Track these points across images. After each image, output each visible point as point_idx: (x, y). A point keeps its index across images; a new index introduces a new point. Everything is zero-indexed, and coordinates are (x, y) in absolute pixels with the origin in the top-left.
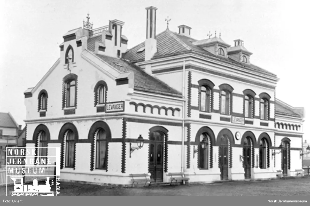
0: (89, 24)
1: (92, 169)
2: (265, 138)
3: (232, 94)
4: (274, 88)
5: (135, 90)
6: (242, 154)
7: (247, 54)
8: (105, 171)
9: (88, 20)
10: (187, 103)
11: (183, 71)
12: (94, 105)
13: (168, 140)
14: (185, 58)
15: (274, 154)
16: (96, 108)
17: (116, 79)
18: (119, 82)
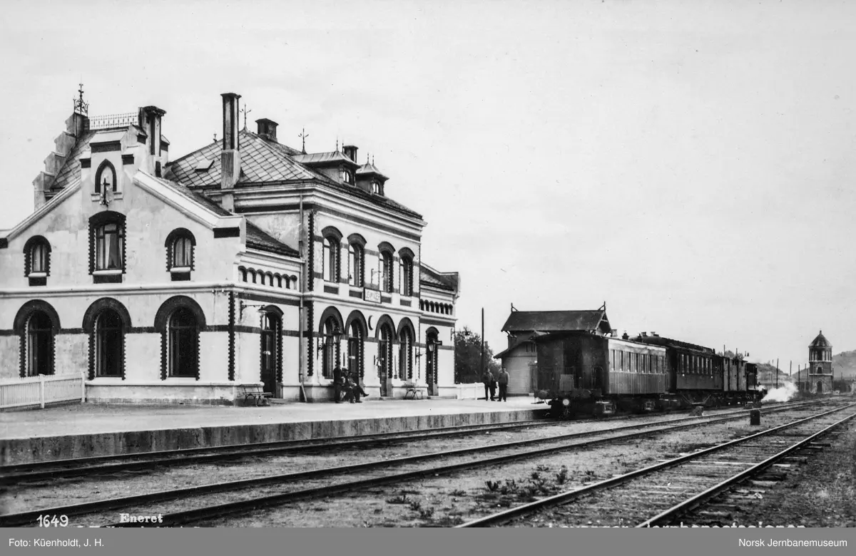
0: (83, 105)
1: (164, 377)
2: (407, 327)
3: (363, 252)
4: (418, 238)
5: (247, 246)
6: (377, 355)
7: (381, 180)
8: (195, 378)
9: (81, 96)
10: (307, 268)
11: (298, 213)
12: (167, 269)
13: (283, 329)
14: (304, 191)
15: (418, 356)
16: (169, 274)
17: (215, 227)
18: (220, 233)
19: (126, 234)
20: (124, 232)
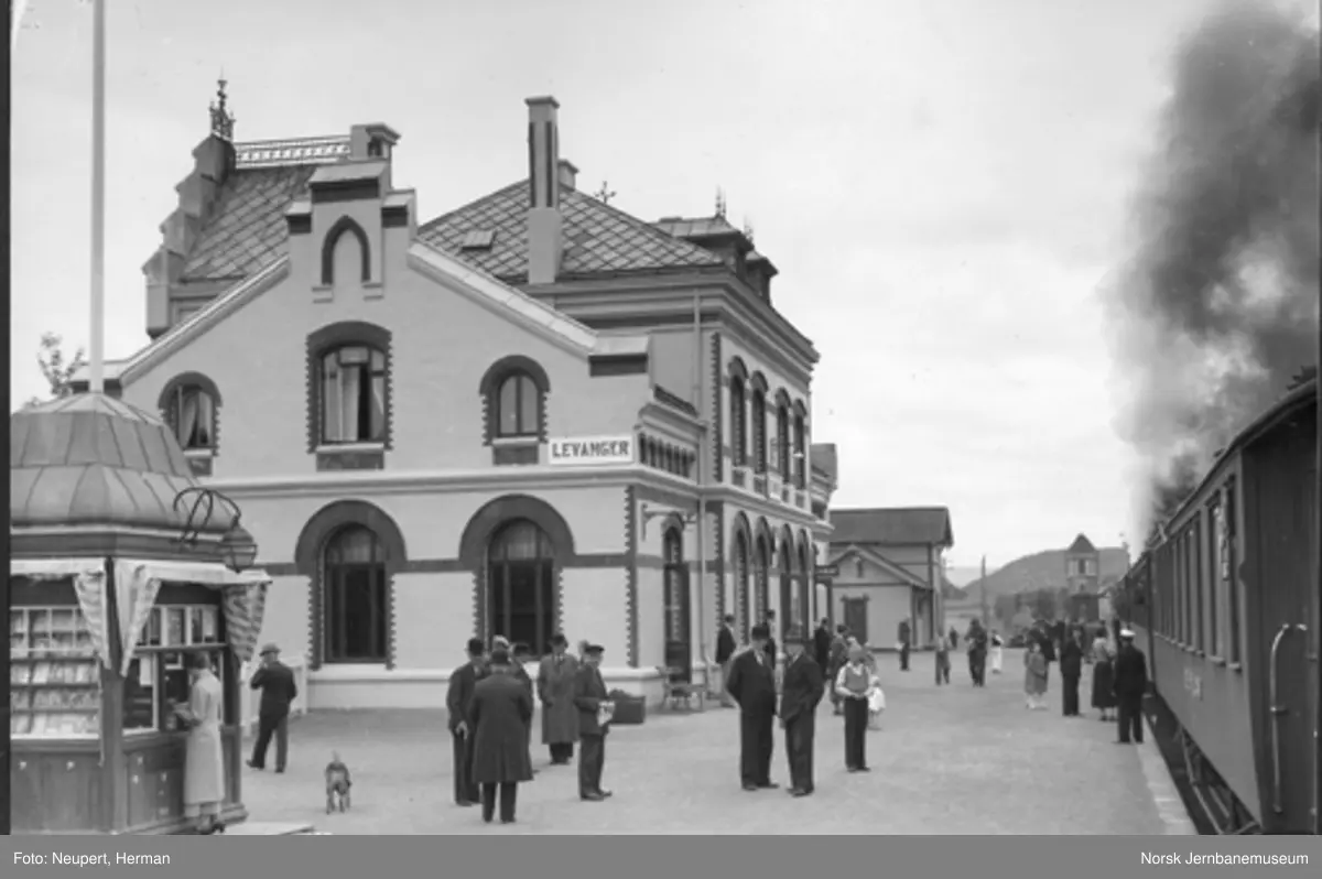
0: (225, 121)
3: (763, 406)
9: (222, 103)
10: (711, 436)
11: (691, 330)
12: (484, 440)
13: (686, 560)
14: (700, 287)
16: (489, 450)
17: (591, 354)
18: (602, 365)
19: (391, 369)
20: (387, 364)
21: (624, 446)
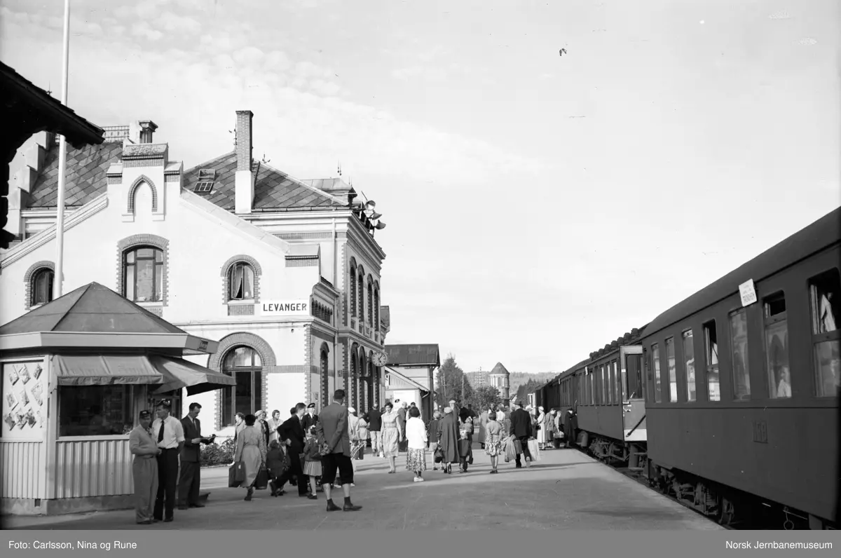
1: (219, 427)
3: (362, 284)
10: (341, 300)
11: (331, 241)
12: (223, 301)
14: (336, 217)
16: (225, 308)
17: (287, 254)
18: (292, 260)
19: (167, 261)
20: (166, 258)
21: (304, 306)
